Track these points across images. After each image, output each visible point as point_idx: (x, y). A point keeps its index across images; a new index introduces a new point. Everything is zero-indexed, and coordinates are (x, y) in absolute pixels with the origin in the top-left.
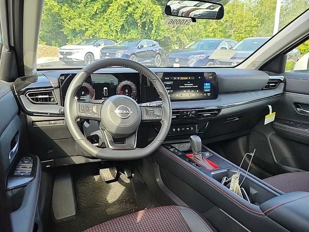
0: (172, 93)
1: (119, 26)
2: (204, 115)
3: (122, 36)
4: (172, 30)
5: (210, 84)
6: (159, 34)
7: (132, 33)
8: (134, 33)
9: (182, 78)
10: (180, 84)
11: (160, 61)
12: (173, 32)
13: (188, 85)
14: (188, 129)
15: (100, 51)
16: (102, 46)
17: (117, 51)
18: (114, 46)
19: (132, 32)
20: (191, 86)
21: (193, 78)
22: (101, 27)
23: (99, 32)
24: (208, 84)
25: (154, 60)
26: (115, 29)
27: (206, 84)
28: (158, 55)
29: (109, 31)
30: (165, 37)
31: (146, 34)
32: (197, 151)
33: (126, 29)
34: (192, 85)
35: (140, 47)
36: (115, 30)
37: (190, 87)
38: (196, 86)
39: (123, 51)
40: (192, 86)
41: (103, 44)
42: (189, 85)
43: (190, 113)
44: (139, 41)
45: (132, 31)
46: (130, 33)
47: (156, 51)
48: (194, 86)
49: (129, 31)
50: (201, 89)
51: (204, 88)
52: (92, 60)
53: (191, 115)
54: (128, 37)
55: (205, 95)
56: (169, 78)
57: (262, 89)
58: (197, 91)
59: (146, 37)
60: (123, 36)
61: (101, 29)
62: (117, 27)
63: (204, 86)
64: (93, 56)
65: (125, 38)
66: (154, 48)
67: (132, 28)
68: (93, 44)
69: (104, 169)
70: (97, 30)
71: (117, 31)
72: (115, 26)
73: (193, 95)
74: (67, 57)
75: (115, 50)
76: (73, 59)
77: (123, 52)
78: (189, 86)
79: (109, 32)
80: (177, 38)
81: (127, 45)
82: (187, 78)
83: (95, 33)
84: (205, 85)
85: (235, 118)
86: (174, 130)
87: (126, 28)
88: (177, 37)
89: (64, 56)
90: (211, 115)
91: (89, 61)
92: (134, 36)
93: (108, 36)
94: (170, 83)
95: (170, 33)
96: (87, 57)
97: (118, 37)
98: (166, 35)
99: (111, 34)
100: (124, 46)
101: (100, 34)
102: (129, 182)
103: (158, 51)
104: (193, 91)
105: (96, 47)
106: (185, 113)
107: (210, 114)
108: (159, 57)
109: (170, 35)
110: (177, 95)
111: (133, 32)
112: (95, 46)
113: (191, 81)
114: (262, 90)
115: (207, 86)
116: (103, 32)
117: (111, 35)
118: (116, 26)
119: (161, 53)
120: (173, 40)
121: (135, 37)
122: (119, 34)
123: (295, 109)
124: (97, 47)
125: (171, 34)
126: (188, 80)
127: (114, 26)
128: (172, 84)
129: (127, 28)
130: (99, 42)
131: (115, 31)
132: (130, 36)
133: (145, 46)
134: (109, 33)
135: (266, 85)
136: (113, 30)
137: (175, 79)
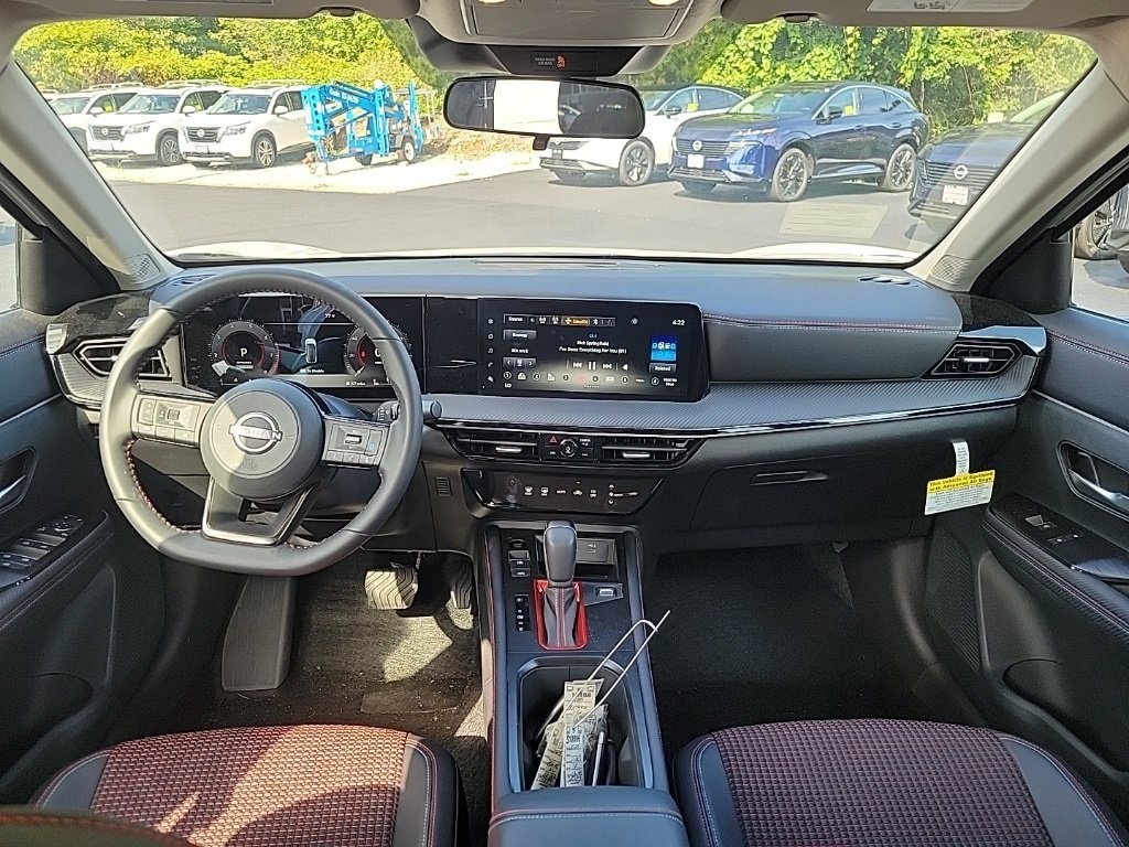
0: (533, 367)
1: (767, 34)
2: (625, 455)
3: (775, 69)
4: (993, 40)
5: (674, 346)
6: (932, 57)
7: (815, 59)
8: (826, 56)
9: (568, 321)
10: (562, 338)
11: (912, 168)
12: (992, 46)
13: (589, 344)
14: (578, 492)
15: (675, 135)
16: (691, 112)
17: (733, 135)
18: (727, 113)
19: (818, 53)
20: (601, 347)
21: (611, 322)
22: (703, 41)
23: (693, 58)
24: (667, 347)
25: (882, 167)
26: (751, 45)
27: (661, 346)
28: (906, 146)
29: (732, 54)
30: (953, 70)
31: (874, 58)
32: (553, 578)
33: (796, 43)
34: (605, 344)
35: (826, 116)
36: (753, 49)
37: (599, 351)
38: (621, 351)
39: (757, 132)
40: (605, 347)
41: (694, 106)
42: (594, 343)
43: (568, 444)
44: (827, 90)
45: (817, 50)
46: (808, 56)
47: (897, 129)
48: (612, 351)
49: (804, 51)
50: (639, 360)
51: (652, 358)
52: (646, 166)
53: (568, 452)
54: (799, 73)
55: (655, 381)
56: (521, 320)
57: (927, 376)
58: (626, 367)
59: (874, 71)
60: (781, 71)
61: (703, 49)
62: (760, 38)
63: (650, 350)
64: (651, 153)
65: (787, 77)
66: (887, 119)
67: (819, 41)
68: (655, 109)
69: (380, 573)
70: (688, 51)
71: (757, 55)
72: (755, 35)
73: (608, 379)
74: (564, 157)
75: (729, 129)
76: (581, 163)
77: (755, 138)
78: (595, 347)
79: (728, 57)
80: (1014, 71)
81: (782, 109)
82: (585, 322)
83: (680, 64)
84: (654, 346)
85: (802, 476)
86: (529, 490)
87: (792, 42)
88: (1013, 64)
89: (555, 151)
90: (650, 458)
91: (635, 170)
92: (824, 70)
93: (723, 73)
94: (525, 336)
95: (979, 51)
96: (629, 155)
97: (761, 74)
98: (961, 60)
99: (733, 65)
100: (768, 112)
101: (696, 66)
102: (470, 626)
103: (909, 132)
104: (610, 366)
105: (665, 117)
106: (553, 440)
107: (648, 456)
108: (908, 154)
109: (976, 60)
110: (551, 378)
111: (822, 54)
112: (661, 113)
113: (601, 333)
114: (924, 377)
115: (664, 352)
116: (707, 57)
117: (736, 68)
118: (758, 36)
119: (918, 141)
120: (993, 78)
121: (829, 73)
122: (766, 63)
123: (1065, 474)
124: (669, 117)
125: (986, 54)
126: (592, 329)
127: (751, 38)
128: (532, 337)
129: (799, 41)
130: (680, 96)
131: (751, 54)
132: (807, 71)
133: (849, 111)
134: (730, 60)
135: (946, 359)
136: (743, 49)
137: (543, 320)
